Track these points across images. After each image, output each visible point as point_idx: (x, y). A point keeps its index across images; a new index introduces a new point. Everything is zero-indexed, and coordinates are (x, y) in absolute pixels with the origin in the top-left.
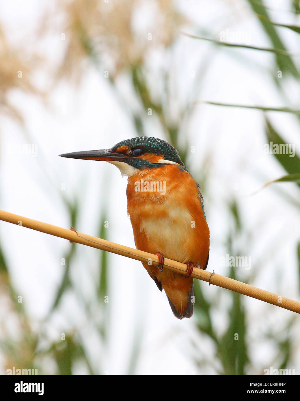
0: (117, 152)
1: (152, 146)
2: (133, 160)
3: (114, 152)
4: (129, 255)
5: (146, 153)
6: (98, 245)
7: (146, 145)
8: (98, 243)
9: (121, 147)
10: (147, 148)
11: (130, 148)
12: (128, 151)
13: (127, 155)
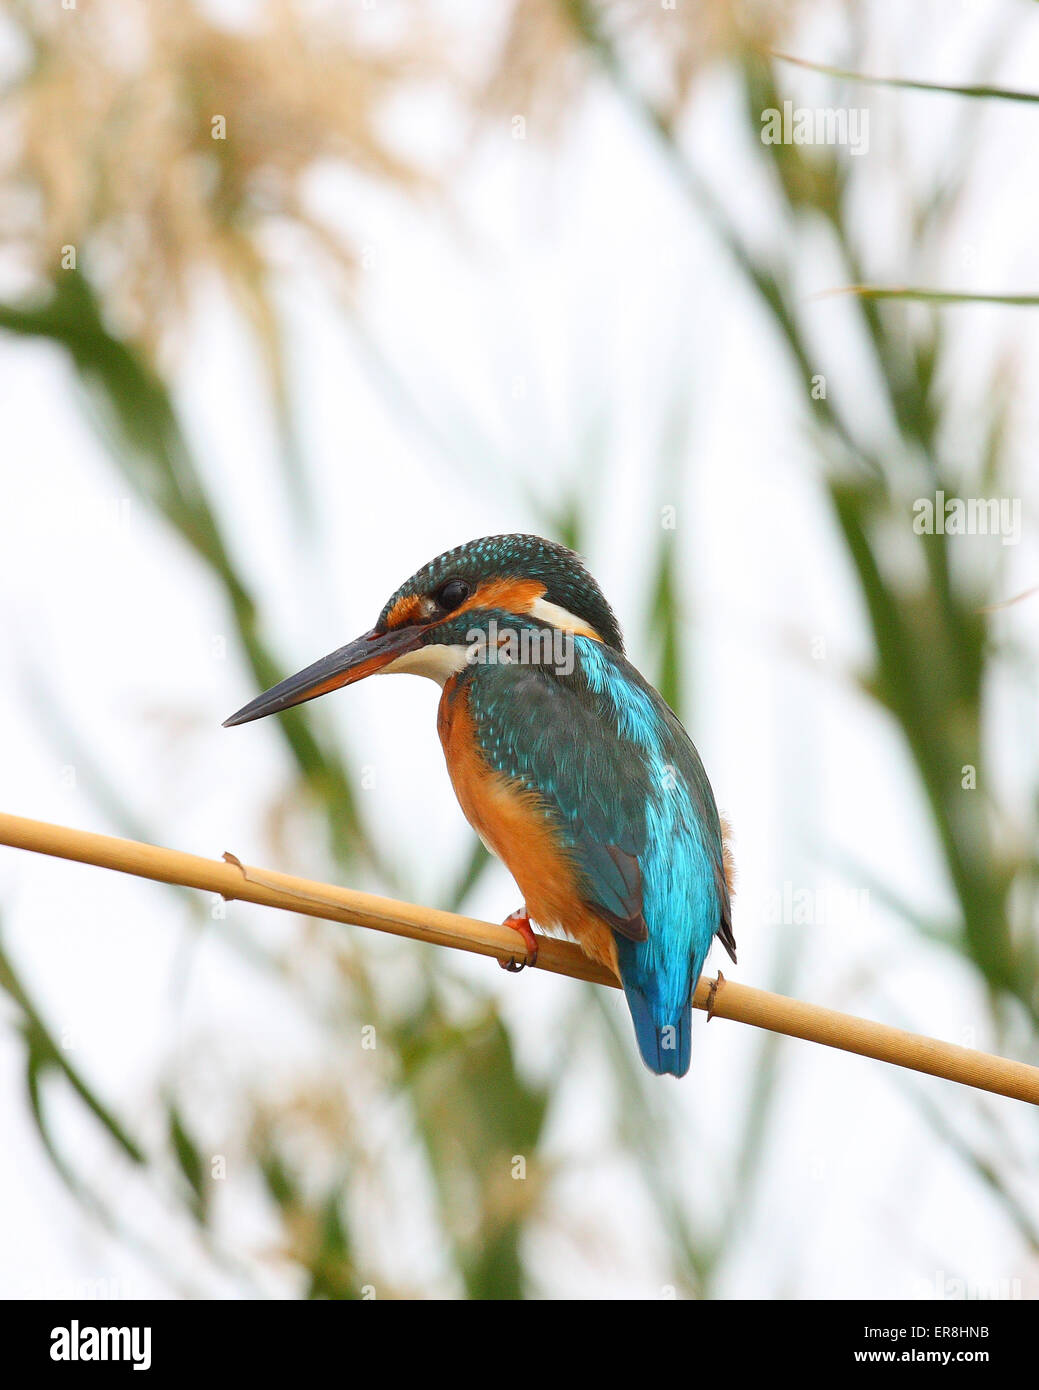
0: (392, 630)
1: (487, 559)
2: (450, 626)
3: (384, 634)
4: (424, 933)
5: (480, 586)
6: (319, 906)
7: (466, 560)
8: (316, 899)
9: (396, 608)
10: (473, 569)
11: (424, 594)
12: (423, 607)
13: (426, 621)
